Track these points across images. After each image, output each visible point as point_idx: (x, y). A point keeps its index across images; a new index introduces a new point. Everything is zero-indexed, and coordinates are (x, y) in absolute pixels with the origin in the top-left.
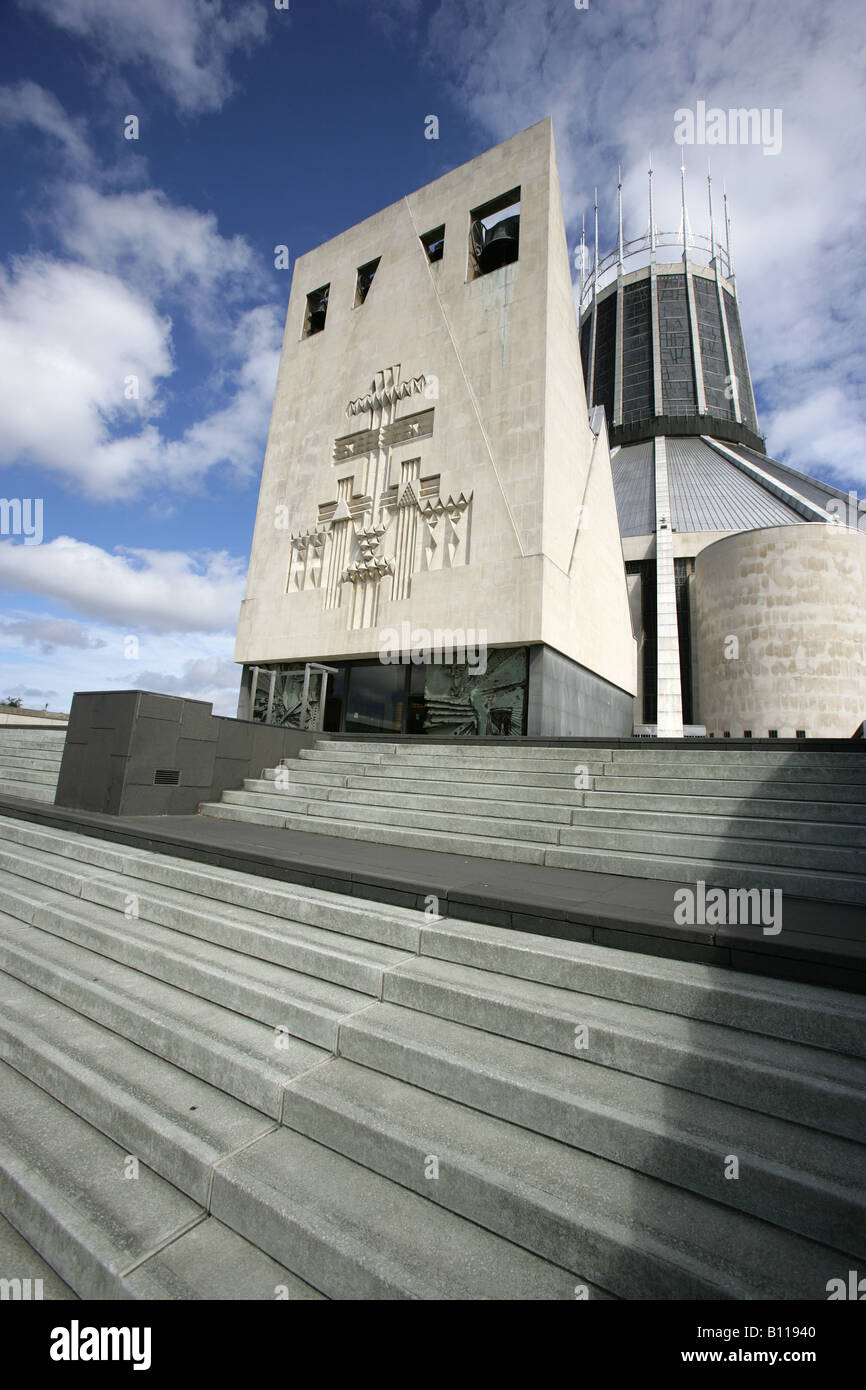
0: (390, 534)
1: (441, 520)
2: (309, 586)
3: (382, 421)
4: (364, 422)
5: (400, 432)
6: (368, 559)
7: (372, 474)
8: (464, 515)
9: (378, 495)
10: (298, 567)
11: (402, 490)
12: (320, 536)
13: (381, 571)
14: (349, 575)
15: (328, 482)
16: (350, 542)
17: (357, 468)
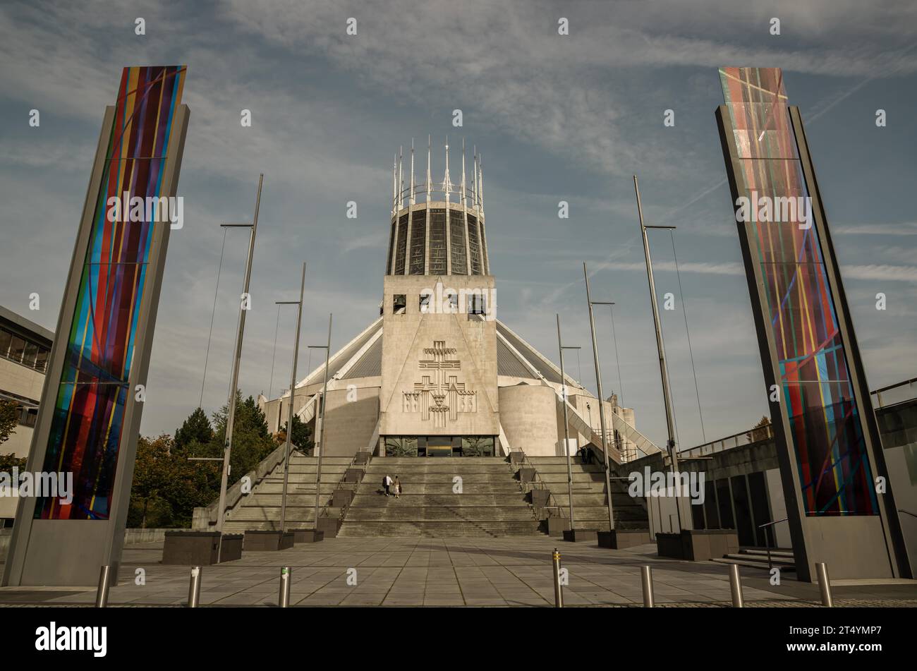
0: (447, 397)
1: (466, 397)
2: (414, 410)
3: (439, 359)
4: (431, 357)
5: (447, 364)
6: (439, 405)
7: (438, 376)
8: (474, 397)
9: (441, 383)
10: (406, 402)
11: (450, 386)
12: (418, 395)
13: (446, 409)
14: (433, 409)
15: (418, 375)
16: (431, 398)
17: (430, 373)
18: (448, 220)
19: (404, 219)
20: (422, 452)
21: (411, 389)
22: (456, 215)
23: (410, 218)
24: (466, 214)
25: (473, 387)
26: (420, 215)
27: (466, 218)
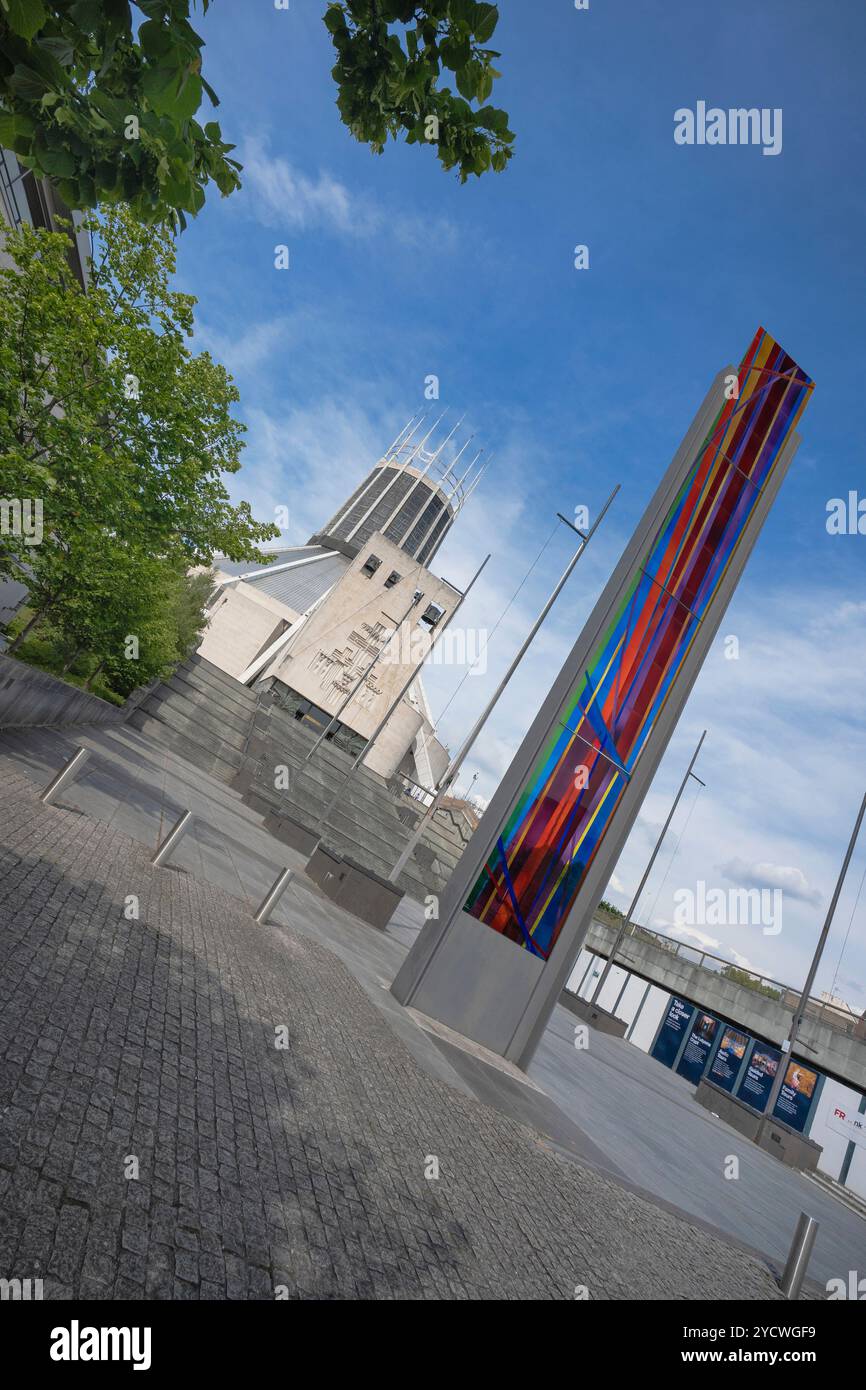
0: (355, 682)
1: (371, 692)
2: (319, 673)
3: (372, 641)
5: (374, 650)
6: (344, 685)
7: (359, 656)
9: (358, 664)
13: (347, 692)
14: (336, 684)
15: (343, 644)
16: (342, 672)
17: (355, 649)
18: (428, 503)
19: (391, 472)
20: (299, 715)
21: (329, 653)
22: (437, 503)
23: (398, 476)
24: (444, 508)
25: (381, 687)
26: (407, 479)
27: (442, 512)
